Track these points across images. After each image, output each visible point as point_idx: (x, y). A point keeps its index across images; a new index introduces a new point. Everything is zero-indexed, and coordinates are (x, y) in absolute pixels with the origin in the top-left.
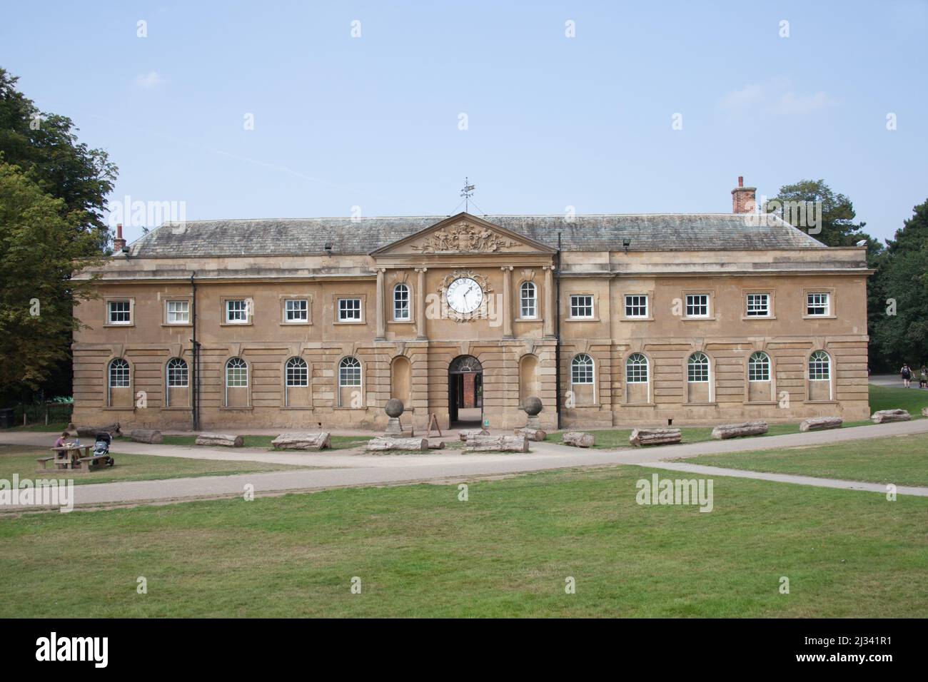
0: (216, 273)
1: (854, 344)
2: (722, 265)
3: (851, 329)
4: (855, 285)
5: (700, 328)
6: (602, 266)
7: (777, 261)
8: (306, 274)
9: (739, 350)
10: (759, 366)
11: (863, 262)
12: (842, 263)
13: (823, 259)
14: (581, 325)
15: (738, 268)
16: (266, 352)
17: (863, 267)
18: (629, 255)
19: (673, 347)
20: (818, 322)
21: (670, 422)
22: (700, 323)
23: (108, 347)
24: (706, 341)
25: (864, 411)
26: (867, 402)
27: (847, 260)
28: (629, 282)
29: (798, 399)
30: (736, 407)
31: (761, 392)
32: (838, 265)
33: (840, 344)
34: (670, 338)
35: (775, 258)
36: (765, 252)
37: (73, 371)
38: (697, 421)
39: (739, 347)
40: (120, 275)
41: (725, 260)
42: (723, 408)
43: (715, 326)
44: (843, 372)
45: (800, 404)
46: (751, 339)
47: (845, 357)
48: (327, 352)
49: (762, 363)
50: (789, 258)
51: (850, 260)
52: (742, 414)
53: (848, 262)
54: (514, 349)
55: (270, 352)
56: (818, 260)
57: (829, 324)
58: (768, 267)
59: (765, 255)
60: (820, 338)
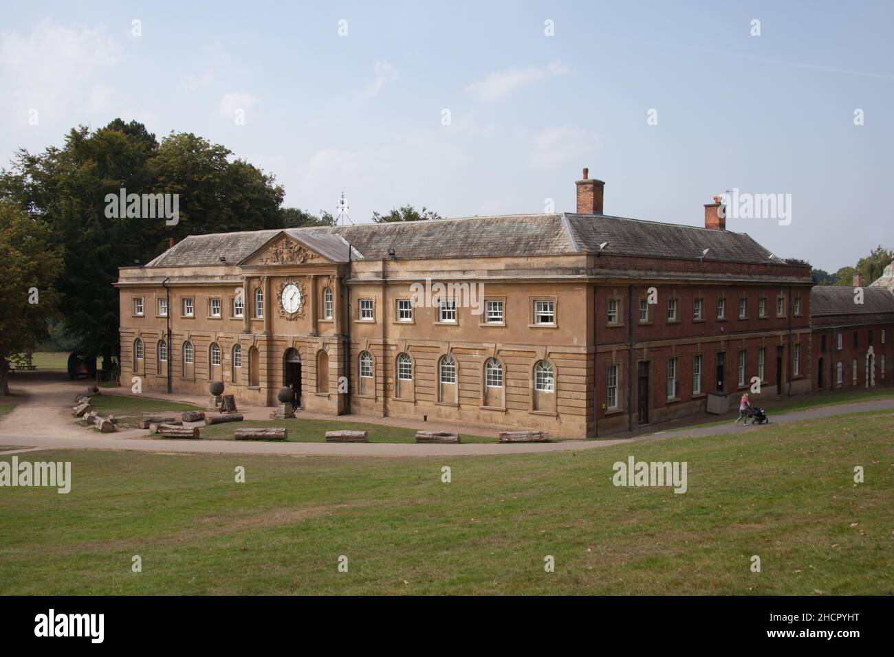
0: (178, 279)
1: (573, 356)
2: (464, 272)
3: (571, 340)
4: (575, 293)
5: (449, 332)
6: (377, 274)
7: (509, 268)
8: (217, 280)
9: (477, 355)
10: (495, 372)
11: (583, 268)
12: (564, 270)
13: (547, 266)
14: (364, 326)
15: (476, 275)
16: (199, 338)
17: (582, 274)
18: (399, 264)
19: (429, 349)
20: (542, 331)
21: (425, 417)
22: (449, 328)
23: (133, 330)
24: (452, 345)
25: (581, 427)
26: (585, 417)
27: (569, 266)
28: (399, 288)
29: (524, 407)
30: (474, 410)
31: (496, 398)
32: (560, 271)
33: (559, 355)
34: (426, 340)
35: (507, 265)
36: (499, 259)
37: (120, 346)
38: (444, 419)
39: (477, 352)
40: (138, 280)
41: (467, 267)
42: (464, 410)
43: (459, 331)
44: (563, 384)
45: (525, 413)
46: (485, 345)
47: (565, 369)
48: (228, 340)
49: (498, 369)
50: (518, 265)
51: (573, 266)
52: (478, 418)
53: (569, 269)
54: (314, 345)
55: (202, 338)
56: (543, 266)
57: (551, 334)
58: (500, 274)
59: (499, 262)
60: (542, 348)
